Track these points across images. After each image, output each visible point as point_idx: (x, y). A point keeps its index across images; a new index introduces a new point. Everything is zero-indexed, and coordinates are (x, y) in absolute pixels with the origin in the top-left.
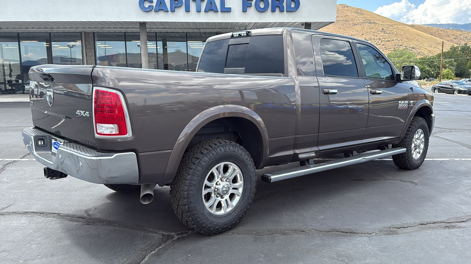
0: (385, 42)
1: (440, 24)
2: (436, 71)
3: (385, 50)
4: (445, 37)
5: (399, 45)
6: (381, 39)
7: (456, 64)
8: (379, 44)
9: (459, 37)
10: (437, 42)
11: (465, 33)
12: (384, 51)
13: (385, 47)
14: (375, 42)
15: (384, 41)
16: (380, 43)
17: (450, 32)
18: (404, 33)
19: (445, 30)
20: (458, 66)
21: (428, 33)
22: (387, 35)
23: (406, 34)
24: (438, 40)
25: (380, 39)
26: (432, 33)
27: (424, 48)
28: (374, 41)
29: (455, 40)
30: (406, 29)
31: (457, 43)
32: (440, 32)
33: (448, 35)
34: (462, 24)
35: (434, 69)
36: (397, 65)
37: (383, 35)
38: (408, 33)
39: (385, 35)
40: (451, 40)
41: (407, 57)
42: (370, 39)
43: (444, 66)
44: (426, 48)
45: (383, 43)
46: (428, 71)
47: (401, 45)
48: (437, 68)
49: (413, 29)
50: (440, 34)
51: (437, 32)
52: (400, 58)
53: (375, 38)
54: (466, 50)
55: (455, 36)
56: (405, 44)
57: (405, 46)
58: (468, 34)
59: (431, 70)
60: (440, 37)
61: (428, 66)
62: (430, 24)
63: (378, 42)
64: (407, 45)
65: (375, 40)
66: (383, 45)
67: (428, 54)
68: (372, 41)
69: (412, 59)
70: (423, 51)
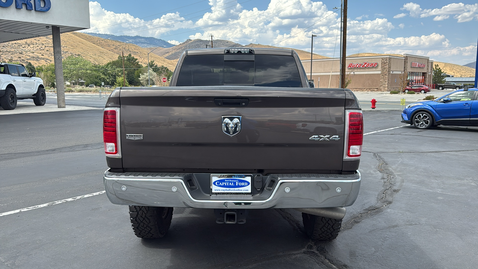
0: (49, 48)
1: (99, 34)
2: (111, 79)
3: (51, 56)
4: (106, 46)
5: (65, 51)
6: (45, 45)
7: (127, 72)
8: (43, 50)
9: (119, 47)
10: (100, 51)
11: (123, 44)
12: (49, 57)
13: (50, 53)
14: (38, 46)
15: (48, 46)
16: (43, 48)
17: (110, 42)
18: (68, 40)
19: (106, 40)
20: (128, 74)
21: (90, 41)
22: (50, 40)
23: (69, 41)
24: (101, 49)
25: (43, 44)
26: (94, 42)
27: (89, 56)
28: (36, 45)
29: (116, 50)
30: (68, 35)
31: (117, 53)
32: (101, 41)
33: (108, 45)
34: (118, 36)
35: (109, 77)
36: (74, 72)
37: (45, 40)
38: (71, 40)
39: (48, 40)
40: (112, 50)
41: (83, 64)
42: (32, 43)
43: (117, 75)
44: (91, 56)
45: (47, 48)
46: (103, 78)
47: (67, 52)
48: (111, 76)
49: (75, 36)
50: (101, 44)
51: (99, 42)
52: (76, 65)
53: (38, 42)
54: (131, 61)
55: (115, 46)
56: (71, 51)
57: (70, 53)
58: (126, 45)
59: (106, 78)
60: (102, 46)
61: (103, 74)
62: (90, 33)
63: (41, 47)
64: (72, 52)
65: (38, 45)
66: (47, 51)
67: (94, 62)
68: (35, 45)
69: (88, 67)
70: (89, 59)
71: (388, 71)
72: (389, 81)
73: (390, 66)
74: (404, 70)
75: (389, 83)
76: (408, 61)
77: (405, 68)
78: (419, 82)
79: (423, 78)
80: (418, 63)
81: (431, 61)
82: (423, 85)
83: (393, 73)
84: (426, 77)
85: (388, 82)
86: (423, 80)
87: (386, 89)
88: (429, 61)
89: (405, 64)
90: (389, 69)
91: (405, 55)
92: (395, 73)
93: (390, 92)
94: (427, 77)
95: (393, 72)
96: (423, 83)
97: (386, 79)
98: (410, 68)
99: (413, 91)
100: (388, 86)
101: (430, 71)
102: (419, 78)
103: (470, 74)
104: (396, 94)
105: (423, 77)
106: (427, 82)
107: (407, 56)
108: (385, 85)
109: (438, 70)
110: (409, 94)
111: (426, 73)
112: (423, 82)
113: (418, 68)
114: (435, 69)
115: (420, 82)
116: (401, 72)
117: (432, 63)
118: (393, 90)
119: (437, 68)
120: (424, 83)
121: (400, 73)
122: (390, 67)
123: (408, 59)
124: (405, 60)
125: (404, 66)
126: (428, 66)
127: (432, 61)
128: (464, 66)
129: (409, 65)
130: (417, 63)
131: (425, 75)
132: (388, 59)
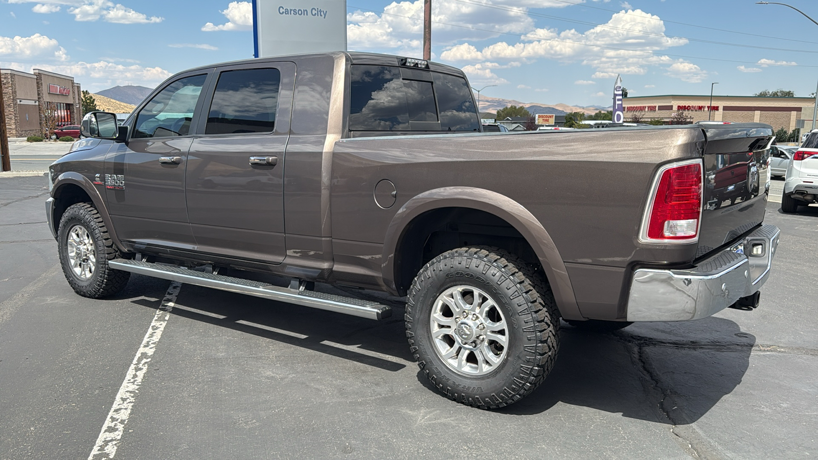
71: (13, 99)
72: (17, 118)
73: (15, 89)
74: (39, 98)
75: (18, 122)
76: (43, 82)
77: (39, 94)
78: (63, 120)
79: (69, 113)
80: (59, 87)
81: (77, 85)
82: (70, 124)
83: (21, 103)
84: (73, 112)
85: (16, 120)
86: (69, 116)
87: (14, 132)
88: (75, 85)
89: (38, 87)
90: (14, 95)
91: (37, 71)
92: (24, 102)
93: (26, 138)
94: (75, 111)
95: (20, 101)
96: (69, 123)
97: (10, 114)
98: (48, 95)
99: (69, 137)
100: (16, 128)
101: (77, 102)
102: (63, 113)
103: (109, 108)
104: (39, 141)
105: (68, 111)
106: (76, 120)
107: (41, 72)
108: (10, 125)
109: (88, 99)
110: (64, 141)
111: (72, 104)
112: (69, 120)
113: (60, 96)
114: (84, 99)
115: (65, 121)
116: (34, 101)
117: (79, 87)
118: (32, 135)
119: (86, 96)
120: (71, 121)
121: (32, 103)
122: (14, 92)
123: (42, 79)
124: (37, 79)
125: (38, 91)
126: (74, 92)
127: (79, 85)
128: (95, 94)
129: (44, 89)
130: (57, 87)
131: (71, 107)
132: (9, 77)
